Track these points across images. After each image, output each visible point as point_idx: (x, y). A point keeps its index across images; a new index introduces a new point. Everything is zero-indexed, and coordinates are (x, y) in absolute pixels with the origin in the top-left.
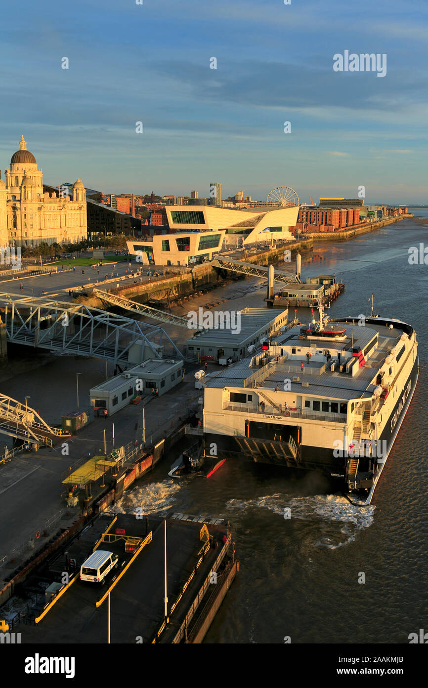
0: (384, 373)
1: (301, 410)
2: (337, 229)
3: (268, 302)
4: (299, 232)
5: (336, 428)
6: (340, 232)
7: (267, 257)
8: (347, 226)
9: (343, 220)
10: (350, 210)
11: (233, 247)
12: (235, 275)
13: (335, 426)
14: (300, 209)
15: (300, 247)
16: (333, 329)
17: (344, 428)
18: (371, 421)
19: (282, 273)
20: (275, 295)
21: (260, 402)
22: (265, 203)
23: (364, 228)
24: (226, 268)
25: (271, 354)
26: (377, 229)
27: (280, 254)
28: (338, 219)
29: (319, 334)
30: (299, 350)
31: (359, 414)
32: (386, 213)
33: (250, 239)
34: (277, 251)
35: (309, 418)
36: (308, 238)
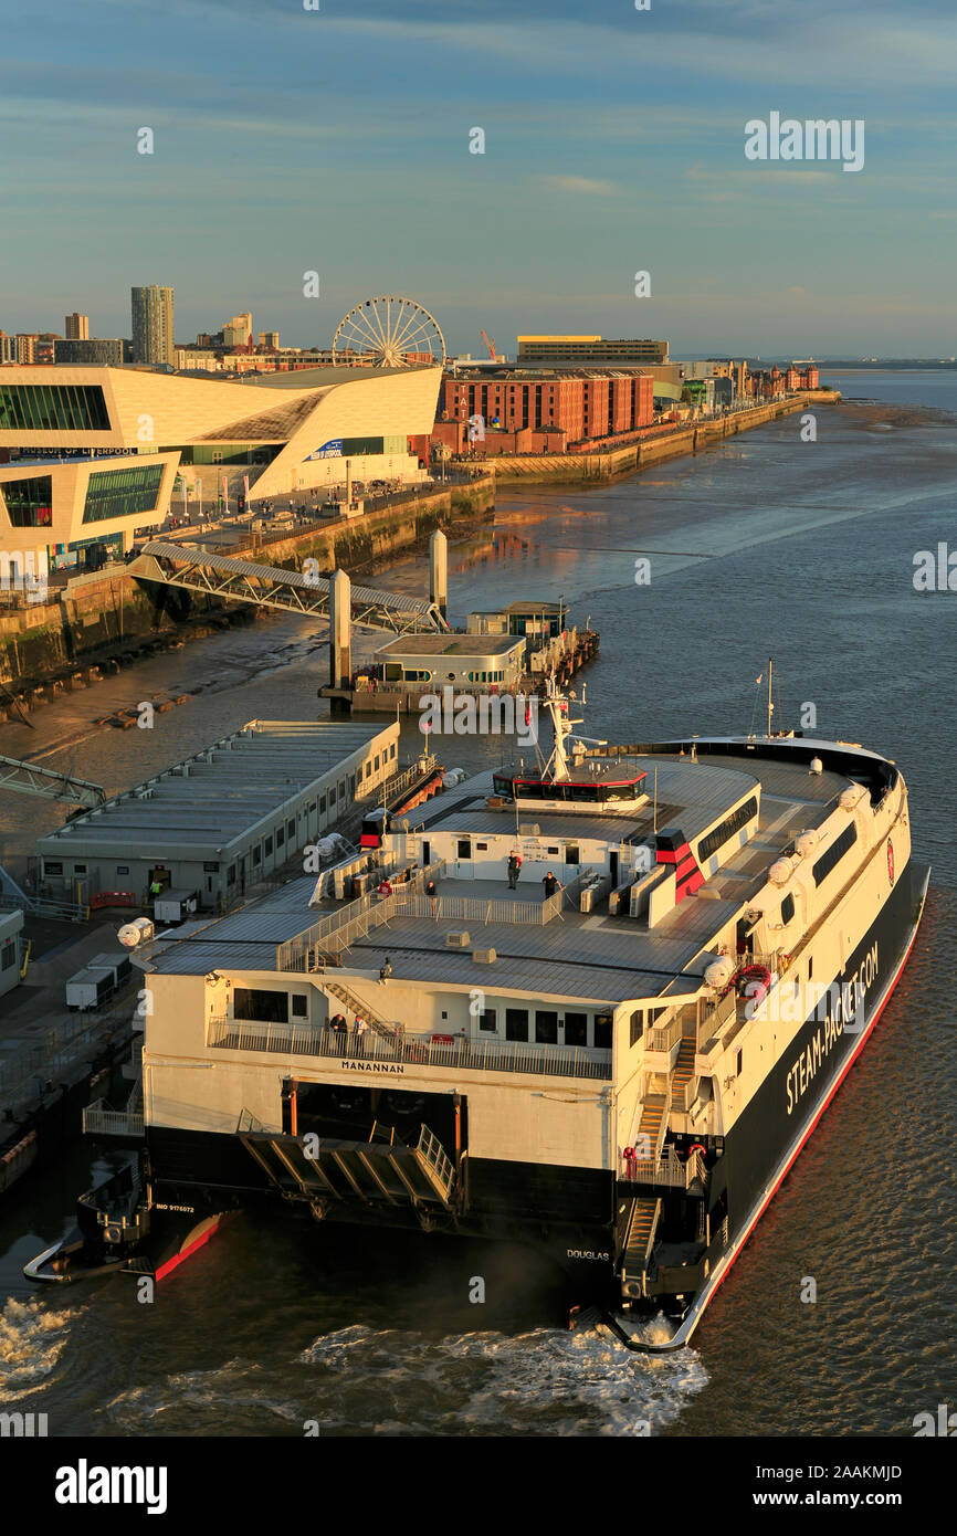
0: (760, 915)
1: (467, 1041)
2: (576, 443)
3: (334, 700)
4: (446, 454)
5: (579, 1097)
6: (587, 453)
7: (331, 545)
8: (611, 432)
9: (597, 414)
10: (622, 377)
11: (214, 510)
12: (219, 606)
13: (575, 1091)
14: (447, 376)
15: (448, 506)
16: (601, 775)
17: (604, 1094)
18: (699, 1072)
19: (385, 598)
20: (355, 677)
21: (331, 1018)
22: (326, 356)
23: (669, 439)
24: (185, 585)
25: (387, 860)
26: (714, 441)
27: (377, 533)
28: (581, 409)
29: (555, 792)
30: (482, 847)
31: (661, 1049)
32: (745, 386)
33: (274, 482)
34: (365, 521)
35: (489, 1068)
36: (481, 474)
